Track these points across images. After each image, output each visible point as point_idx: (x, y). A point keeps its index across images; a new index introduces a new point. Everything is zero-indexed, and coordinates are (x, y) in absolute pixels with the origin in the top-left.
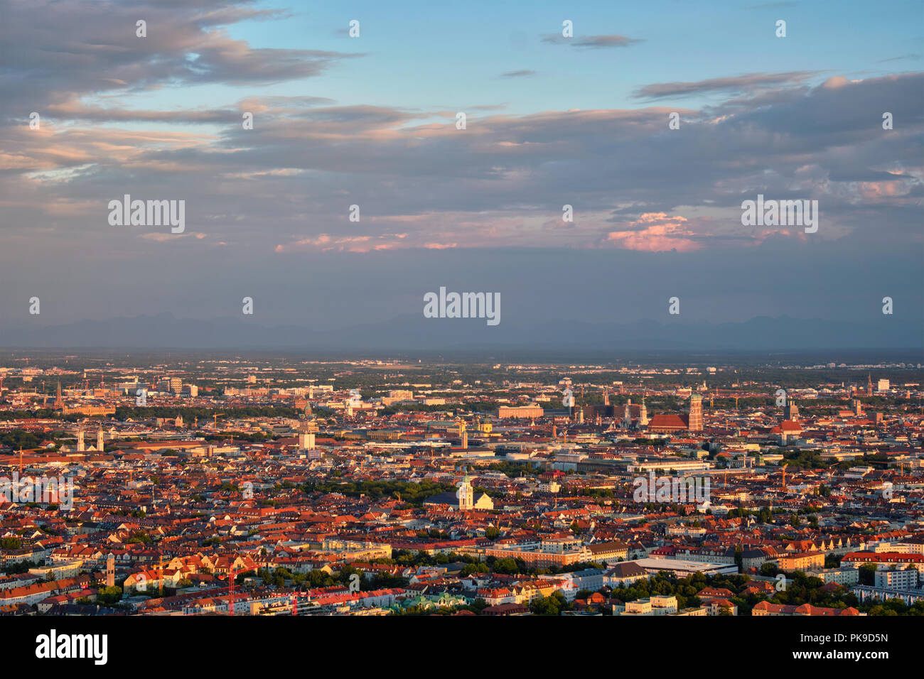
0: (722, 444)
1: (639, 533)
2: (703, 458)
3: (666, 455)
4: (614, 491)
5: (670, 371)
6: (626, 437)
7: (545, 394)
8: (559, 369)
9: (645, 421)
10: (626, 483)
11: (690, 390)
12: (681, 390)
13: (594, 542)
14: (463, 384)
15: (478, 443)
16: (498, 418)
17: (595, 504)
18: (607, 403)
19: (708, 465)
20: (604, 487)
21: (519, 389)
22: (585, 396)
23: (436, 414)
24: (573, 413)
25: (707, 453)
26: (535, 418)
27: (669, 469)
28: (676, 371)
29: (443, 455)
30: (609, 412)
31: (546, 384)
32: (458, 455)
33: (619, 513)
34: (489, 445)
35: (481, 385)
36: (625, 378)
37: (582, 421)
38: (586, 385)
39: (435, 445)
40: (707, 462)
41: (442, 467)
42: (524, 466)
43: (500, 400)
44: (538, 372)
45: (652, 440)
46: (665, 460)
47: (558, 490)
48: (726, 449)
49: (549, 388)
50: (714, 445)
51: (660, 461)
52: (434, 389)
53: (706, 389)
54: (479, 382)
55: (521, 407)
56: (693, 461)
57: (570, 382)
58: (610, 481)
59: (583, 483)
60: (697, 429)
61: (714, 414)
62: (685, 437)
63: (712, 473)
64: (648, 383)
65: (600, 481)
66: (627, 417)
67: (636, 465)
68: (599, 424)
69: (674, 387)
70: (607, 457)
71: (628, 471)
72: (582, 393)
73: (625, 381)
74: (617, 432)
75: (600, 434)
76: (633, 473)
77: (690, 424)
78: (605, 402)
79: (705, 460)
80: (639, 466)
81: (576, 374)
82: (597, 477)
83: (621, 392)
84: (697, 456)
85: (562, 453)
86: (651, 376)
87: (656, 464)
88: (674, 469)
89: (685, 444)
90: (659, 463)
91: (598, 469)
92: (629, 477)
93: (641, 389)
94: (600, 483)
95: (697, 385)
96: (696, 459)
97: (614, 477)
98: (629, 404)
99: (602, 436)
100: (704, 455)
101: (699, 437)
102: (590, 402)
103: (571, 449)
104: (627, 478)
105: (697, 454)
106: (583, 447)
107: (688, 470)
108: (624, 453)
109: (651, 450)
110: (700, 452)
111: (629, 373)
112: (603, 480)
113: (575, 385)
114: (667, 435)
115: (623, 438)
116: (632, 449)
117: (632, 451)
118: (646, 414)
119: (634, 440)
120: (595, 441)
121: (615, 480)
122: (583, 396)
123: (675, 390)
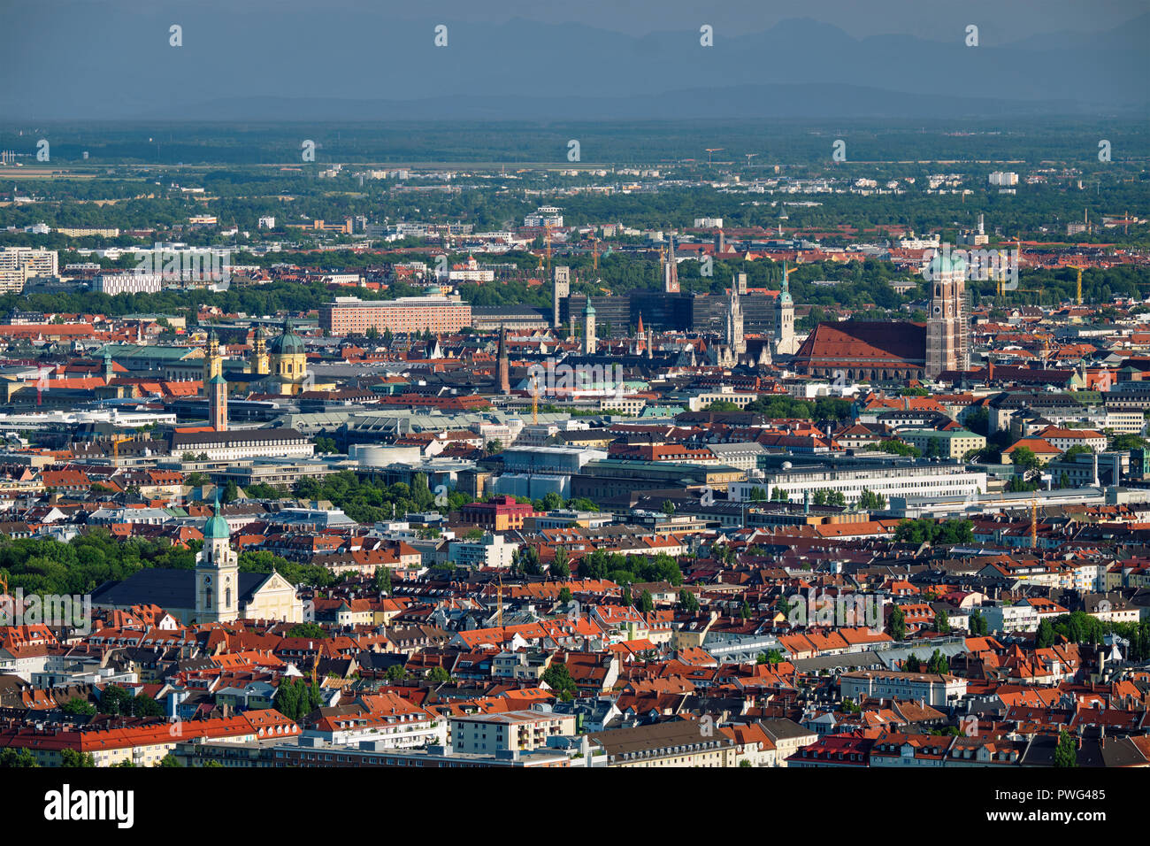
0: (1027, 414)
1: (758, 693)
2: (968, 456)
3: (850, 452)
4: (683, 562)
5: (873, 183)
6: (727, 391)
7: (480, 258)
8: (527, 180)
9: (789, 341)
10: (722, 538)
11: (935, 244)
12: (906, 244)
13: (618, 723)
14: (219, 228)
15: (262, 414)
16: (326, 335)
17: (623, 602)
18: (673, 287)
19: (981, 479)
20: (654, 551)
21: (397, 242)
22: (604, 264)
23: (131, 324)
24: (564, 317)
25: (980, 442)
26: (445, 336)
27: (858, 493)
28: (893, 185)
29: (148, 452)
30: (679, 314)
31: (482, 224)
32: (197, 453)
33: (698, 630)
34: (297, 420)
35: (279, 233)
36: (733, 209)
37: (592, 344)
38: (609, 231)
39: (124, 420)
40: (982, 470)
41: (146, 491)
42: (403, 485)
43: (337, 279)
44: (458, 189)
45: (807, 403)
46: (850, 464)
47: (507, 561)
48: (1041, 427)
49: (493, 241)
50: (1004, 418)
51: (832, 466)
52: (130, 244)
53: (986, 239)
54: (271, 222)
55: (399, 300)
56: (938, 465)
57: (560, 221)
58: (674, 532)
59: (588, 538)
60: (951, 365)
61: (1007, 320)
62: (913, 393)
63: (994, 504)
64: (803, 223)
65: (642, 532)
66: (732, 331)
67: (756, 481)
68: (645, 352)
69: (886, 233)
70: (667, 456)
71: (730, 499)
72: (595, 255)
73: (733, 216)
74: (701, 377)
75: (646, 384)
76: (747, 506)
77: (928, 351)
78: (665, 282)
79: (974, 463)
80: (766, 481)
81: (580, 196)
82: (632, 520)
83: (718, 250)
84: (948, 452)
85: (527, 444)
86: (815, 201)
87: (819, 476)
88: (876, 492)
89: (911, 412)
90: (828, 475)
91: (635, 493)
92: (732, 518)
93: (780, 242)
94: (640, 538)
95: (958, 227)
96: (946, 460)
97: (685, 520)
98: (744, 290)
99: (653, 390)
100: (972, 447)
101: (957, 390)
102: (620, 281)
103: (553, 431)
104: (728, 522)
105: (948, 446)
106: (592, 425)
107: (917, 497)
108: (719, 443)
109: (805, 433)
110: (959, 439)
111: (744, 192)
112: (651, 527)
113: (573, 229)
114: (858, 385)
115: (719, 396)
116: (744, 431)
117: (744, 436)
118: (794, 319)
119: (752, 403)
120: (632, 407)
121: (689, 528)
122: (596, 264)
123: (888, 243)
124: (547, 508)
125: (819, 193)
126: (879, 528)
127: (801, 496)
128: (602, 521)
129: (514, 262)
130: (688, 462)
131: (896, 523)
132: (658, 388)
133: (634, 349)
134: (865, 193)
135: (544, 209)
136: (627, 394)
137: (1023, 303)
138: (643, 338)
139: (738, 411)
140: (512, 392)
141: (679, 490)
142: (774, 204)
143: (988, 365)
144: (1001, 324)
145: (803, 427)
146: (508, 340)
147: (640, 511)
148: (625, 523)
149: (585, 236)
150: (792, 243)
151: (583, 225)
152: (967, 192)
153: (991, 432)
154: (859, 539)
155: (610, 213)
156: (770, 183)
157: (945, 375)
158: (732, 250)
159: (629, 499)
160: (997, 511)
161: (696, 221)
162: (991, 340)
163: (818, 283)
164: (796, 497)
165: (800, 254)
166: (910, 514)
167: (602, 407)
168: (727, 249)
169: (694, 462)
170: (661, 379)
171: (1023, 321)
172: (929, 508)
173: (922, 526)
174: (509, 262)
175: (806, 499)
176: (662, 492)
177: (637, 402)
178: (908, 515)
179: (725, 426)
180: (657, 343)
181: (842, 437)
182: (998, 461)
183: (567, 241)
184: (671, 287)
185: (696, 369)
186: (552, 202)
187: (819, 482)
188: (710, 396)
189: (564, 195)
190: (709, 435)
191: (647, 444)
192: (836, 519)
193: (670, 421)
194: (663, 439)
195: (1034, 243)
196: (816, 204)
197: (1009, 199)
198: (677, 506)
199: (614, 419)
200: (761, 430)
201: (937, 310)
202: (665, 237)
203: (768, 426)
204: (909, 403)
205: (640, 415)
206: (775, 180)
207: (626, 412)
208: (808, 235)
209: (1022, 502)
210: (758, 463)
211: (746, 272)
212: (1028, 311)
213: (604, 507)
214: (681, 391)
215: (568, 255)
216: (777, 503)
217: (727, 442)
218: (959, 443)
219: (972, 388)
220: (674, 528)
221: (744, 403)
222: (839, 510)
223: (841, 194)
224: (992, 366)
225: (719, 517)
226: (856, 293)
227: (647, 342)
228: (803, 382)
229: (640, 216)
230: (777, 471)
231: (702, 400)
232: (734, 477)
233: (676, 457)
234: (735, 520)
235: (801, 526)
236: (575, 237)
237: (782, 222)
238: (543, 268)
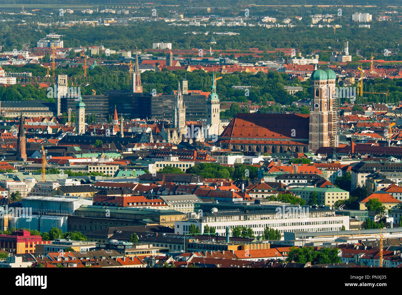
0: (377, 176)
2: (337, 204)
3: (257, 202)
5: (274, 20)
6: (174, 160)
7: (7, 68)
9: (216, 126)
10: (170, 259)
11: (316, 61)
12: (296, 61)
18: (138, 89)
19: (345, 220)
22: (91, 73)
24: (64, 109)
25: (345, 195)
27: (262, 229)
28: (287, 21)
30: (142, 107)
31: (9, 45)
36: (179, 37)
37: (82, 127)
38: (95, 51)
40: (346, 214)
45: (229, 168)
46: (257, 209)
48: (387, 185)
49: (16, 57)
50: (361, 179)
51: (245, 211)
53: (350, 59)
56: (316, 211)
57: (61, 44)
58: (138, 255)
59: (80, 259)
60: (326, 143)
61: (364, 113)
62: (300, 162)
63: (355, 237)
64: (227, 46)
65: (116, 255)
66: (178, 119)
67: (194, 221)
68: (119, 133)
69: (282, 54)
70: (133, 204)
71: (176, 233)
72: (85, 67)
73: (179, 41)
74: (157, 150)
75: (119, 155)
76: (187, 238)
77: (310, 133)
78: (132, 86)
79: (341, 209)
80: (201, 221)
81: (75, 27)
82: (109, 247)
83: (168, 64)
84: (324, 202)
85: (38, 195)
86: (234, 32)
87: (237, 218)
88: (275, 229)
89: (299, 175)
90: (242, 217)
91: (112, 228)
92: (177, 246)
93: (210, 59)
94: (115, 259)
95: (331, 50)
96: (322, 207)
97: (145, 247)
98: (186, 92)
99: (124, 159)
100: (339, 199)
101: (330, 160)
102: (102, 85)
103: (56, 186)
104: (175, 249)
105: (324, 198)
106: (82, 182)
107: (302, 232)
108: (169, 195)
109: (227, 188)
110: (331, 193)
111: (187, 25)
112: (122, 251)
113: (70, 49)
114: (263, 156)
115: (169, 163)
116: (186, 187)
117: (186, 190)
118: (219, 111)
119: (191, 168)
120: (110, 170)
121: (148, 252)
122: (85, 73)
123: (284, 60)
124: (51, 239)
125: (237, 27)
126: (277, 253)
127: (224, 231)
128: (89, 247)
129: (30, 72)
130: (147, 207)
131: (287, 249)
132: (127, 157)
133: (111, 131)
134: (268, 26)
135: (50, 35)
136: (107, 161)
137: (375, 101)
138: (117, 124)
139: (181, 173)
140: (28, 160)
141: (142, 226)
142: (206, 34)
143: (351, 143)
144: (360, 116)
145: (226, 184)
146: (26, 124)
147: (114, 241)
148: (105, 249)
149: (78, 54)
150: (218, 60)
151: (77, 47)
152: (337, 26)
153: (352, 189)
154: (263, 260)
155: (95, 39)
156: (204, 19)
157: (322, 150)
158: (178, 64)
159: (107, 232)
160: (356, 242)
161: (154, 44)
162: (353, 126)
163: (236, 87)
164: (220, 232)
165: (224, 67)
166: (298, 244)
167: (89, 170)
168: (175, 63)
169: (151, 208)
170: (130, 151)
171: (374, 114)
172: (310, 240)
173: (305, 252)
174: (26, 71)
175: (227, 233)
176: (129, 228)
177: (113, 167)
178: (297, 244)
179: (172, 184)
180: (126, 127)
181: (252, 191)
182: (357, 208)
183: (67, 58)
184: (136, 89)
185: (153, 145)
186: (56, 31)
187: (236, 222)
188: (162, 163)
189: (64, 27)
190: (162, 189)
191: (120, 195)
192: (248, 248)
193: (136, 180)
194: (131, 192)
195: (382, 61)
196: (235, 34)
197: (366, 31)
198: (140, 237)
199: (97, 178)
200: (197, 186)
201: (317, 106)
202: (133, 55)
203: (202, 184)
204: (298, 168)
205: (115, 176)
206: (207, 17)
207: (106, 174)
208: (229, 55)
209: (373, 236)
210: (195, 208)
211: (187, 79)
212: (378, 107)
213: (90, 238)
214: (143, 159)
215: (67, 67)
216: (207, 235)
217: (174, 194)
218: (331, 196)
219: (340, 158)
220: (138, 252)
221: (185, 168)
222: (250, 241)
223: (252, 27)
224: (354, 144)
225: (168, 245)
226: (262, 94)
227: (120, 126)
228: (226, 154)
229: (115, 41)
230: (208, 214)
231: (157, 165)
232: (179, 218)
233: (140, 204)
234: (179, 247)
235: (224, 252)
236: (71, 55)
237: (212, 46)
238: (50, 76)
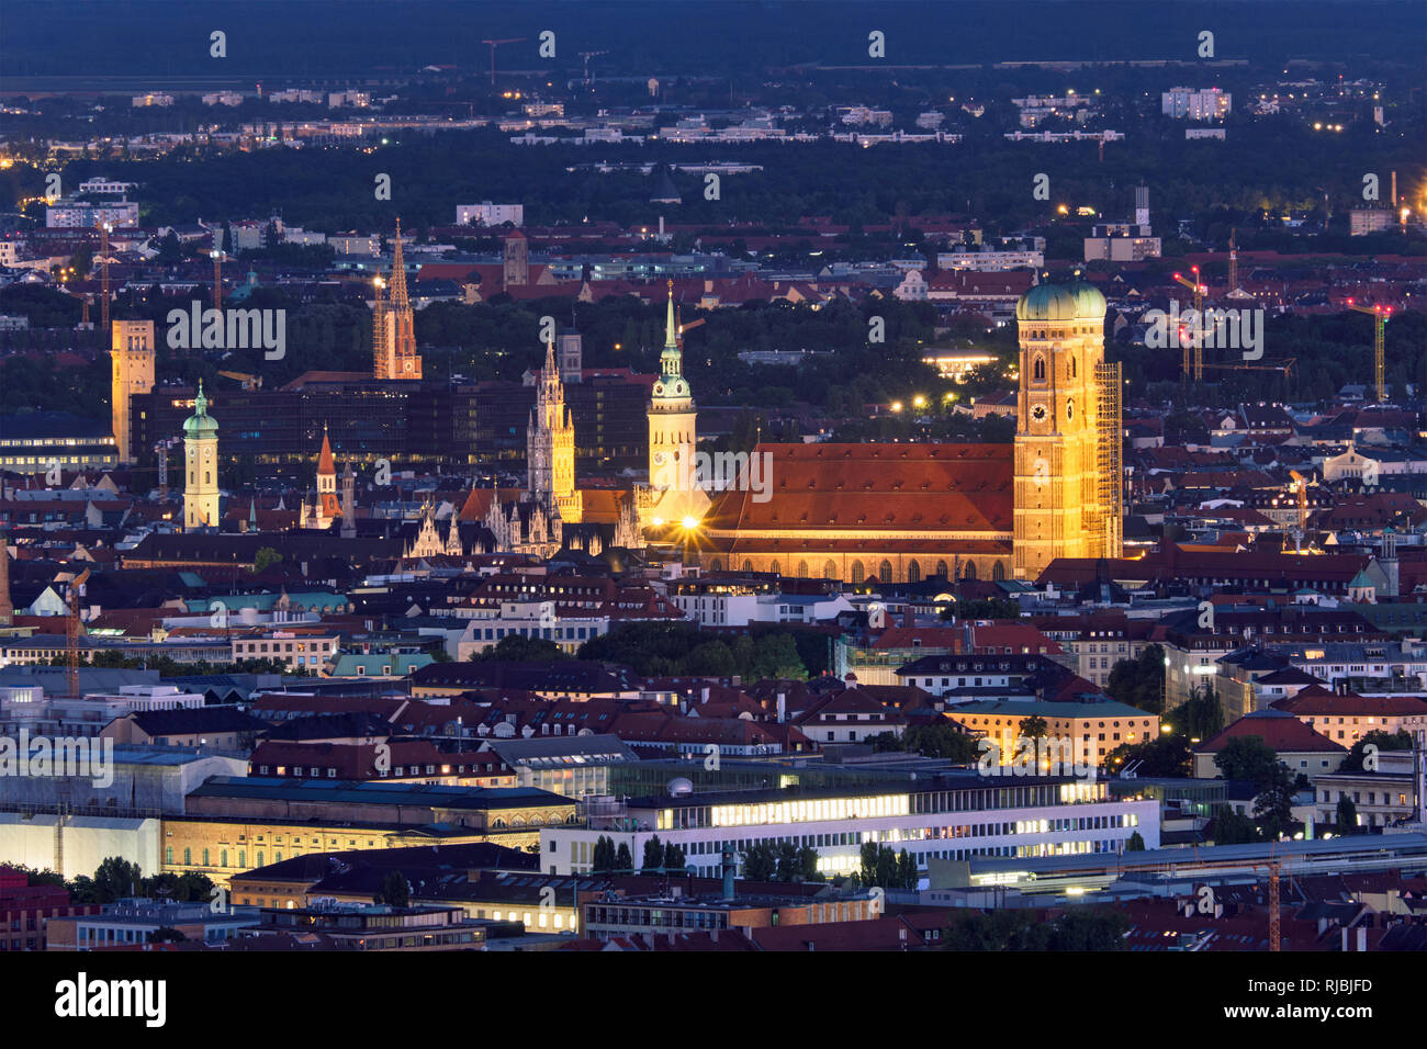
0: (1257, 659)
2: (1117, 760)
3: (833, 754)
6: (535, 613)
9: (685, 493)
11: (1034, 259)
12: (963, 260)
18: (404, 367)
24: (144, 441)
25: (1145, 728)
28: (933, 121)
36: (547, 180)
37: (207, 501)
40: (1148, 793)
45: (730, 637)
46: (833, 780)
48: (1292, 690)
50: (1202, 669)
53: (1156, 248)
57: (131, 214)
60: (1074, 544)
62: (982, 612)
63: (1180, 874)
66: (548, 468)
67: (609, 827)
71: (545, 870)
73: (547, 198)
74: (474, 579)
75: (341, 598)
76: (585, 885)
79: (1130, 777)
80: (632, 825)
88: (898, 850)
89: (979, 658)
97: (436, 919)
100: (1124, 739)
107: (995, 857)
108: (518, 735)
109: (725, 710)
110: (1094, 722)
113: (163, 232)
114: (850, 596)
115: (517, 625)
119: (596, 640)
121: (447, 938)
124: (103, 896)
126: (904, 934)
127: (715, 859)
129: (22, 312)
130: (443, 781)
131: (941, 919)
132: (368, 607)
133: (312, 516)
134: (866, 140)
135: (92, 185)
136: (296, 621)
137: (1246, 396)
138: (334, 489)
139: (563, 659)
140: (17, 621)
145: (719, 696)
146: (9, 497)
147: (327, 901)
149: (191, 249)
150: (689, 260)
151: (187, 223)
152: (1110, 135)
153: (1169, 705)
155: (251, 194)
156: (637, 120)
157: (1060, 570)
158: (546, 279)
161: (460, 209)
163: (752, 356)
164: (704, 863)
165: (709, 285)
166: (979, 900)
167: (236, 655)
168: (534, 276)
169: (457, 782)
170: (377, 585)
173: (1005, 927)
174: (9, 312)
175: (727, 866)
177: (320, 642)
178: (974, 900)
179: (530, 696)
180: (365, 501)
181: (814, 719)
182: (1188, 771)
183: (151, 261)
184: (397, 366)
185: (459, 561)
187: (758, 826)
188: (494, 624)
189: (140, 153)
190: (494, 717)
191: (345, 741)
192: (799, 914)
193: (400, 686)
194: (384, 730)
195: (1270, 254)
196: (748, 169)
197: (1210, 150)
198: (416, 886)
199: (265, 681)
200: (620, 703)
201: (1040, 414)
202: (384, 248)
203: (635, 696)
204: (975, 636)
205: (328, 672)
206: (645, 112)
207: (295, 665)
208: (727, 241)
209: (1246, 868)
210: (612, 782)
211: (580, 329)
212: (1256, 416)
213: (241, 892)
214: (425, 613)
216: (657, 876)
217: (538, 733)
218: (1094, 731)
219: (1124, 598)
220: (410, 940)
222: (807, 893)
223: (806, 145)
224: (1173, 547)
226: (847, 377)
227: (341, 497)
228: (719, 589)
229: (324, 200)
230: (658, 800)
231: (477, 635)
232: (554, 815)
233: (416, 770)
235: (715, 932)
236: (168, 252)
238: (91, 326)
